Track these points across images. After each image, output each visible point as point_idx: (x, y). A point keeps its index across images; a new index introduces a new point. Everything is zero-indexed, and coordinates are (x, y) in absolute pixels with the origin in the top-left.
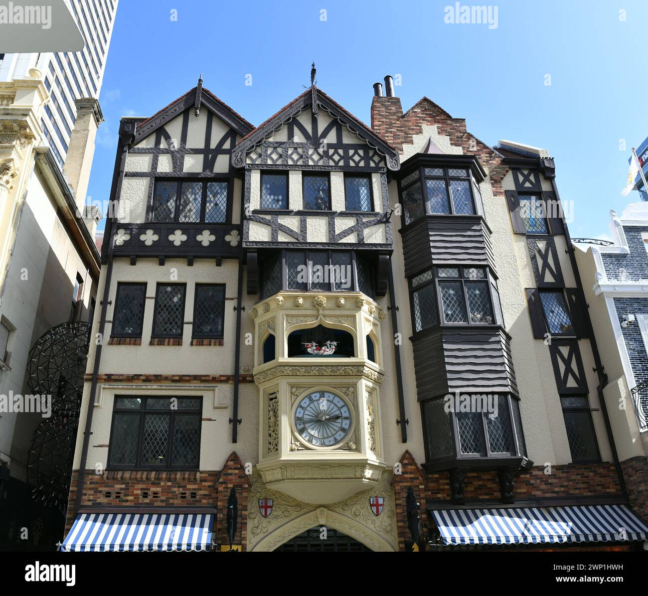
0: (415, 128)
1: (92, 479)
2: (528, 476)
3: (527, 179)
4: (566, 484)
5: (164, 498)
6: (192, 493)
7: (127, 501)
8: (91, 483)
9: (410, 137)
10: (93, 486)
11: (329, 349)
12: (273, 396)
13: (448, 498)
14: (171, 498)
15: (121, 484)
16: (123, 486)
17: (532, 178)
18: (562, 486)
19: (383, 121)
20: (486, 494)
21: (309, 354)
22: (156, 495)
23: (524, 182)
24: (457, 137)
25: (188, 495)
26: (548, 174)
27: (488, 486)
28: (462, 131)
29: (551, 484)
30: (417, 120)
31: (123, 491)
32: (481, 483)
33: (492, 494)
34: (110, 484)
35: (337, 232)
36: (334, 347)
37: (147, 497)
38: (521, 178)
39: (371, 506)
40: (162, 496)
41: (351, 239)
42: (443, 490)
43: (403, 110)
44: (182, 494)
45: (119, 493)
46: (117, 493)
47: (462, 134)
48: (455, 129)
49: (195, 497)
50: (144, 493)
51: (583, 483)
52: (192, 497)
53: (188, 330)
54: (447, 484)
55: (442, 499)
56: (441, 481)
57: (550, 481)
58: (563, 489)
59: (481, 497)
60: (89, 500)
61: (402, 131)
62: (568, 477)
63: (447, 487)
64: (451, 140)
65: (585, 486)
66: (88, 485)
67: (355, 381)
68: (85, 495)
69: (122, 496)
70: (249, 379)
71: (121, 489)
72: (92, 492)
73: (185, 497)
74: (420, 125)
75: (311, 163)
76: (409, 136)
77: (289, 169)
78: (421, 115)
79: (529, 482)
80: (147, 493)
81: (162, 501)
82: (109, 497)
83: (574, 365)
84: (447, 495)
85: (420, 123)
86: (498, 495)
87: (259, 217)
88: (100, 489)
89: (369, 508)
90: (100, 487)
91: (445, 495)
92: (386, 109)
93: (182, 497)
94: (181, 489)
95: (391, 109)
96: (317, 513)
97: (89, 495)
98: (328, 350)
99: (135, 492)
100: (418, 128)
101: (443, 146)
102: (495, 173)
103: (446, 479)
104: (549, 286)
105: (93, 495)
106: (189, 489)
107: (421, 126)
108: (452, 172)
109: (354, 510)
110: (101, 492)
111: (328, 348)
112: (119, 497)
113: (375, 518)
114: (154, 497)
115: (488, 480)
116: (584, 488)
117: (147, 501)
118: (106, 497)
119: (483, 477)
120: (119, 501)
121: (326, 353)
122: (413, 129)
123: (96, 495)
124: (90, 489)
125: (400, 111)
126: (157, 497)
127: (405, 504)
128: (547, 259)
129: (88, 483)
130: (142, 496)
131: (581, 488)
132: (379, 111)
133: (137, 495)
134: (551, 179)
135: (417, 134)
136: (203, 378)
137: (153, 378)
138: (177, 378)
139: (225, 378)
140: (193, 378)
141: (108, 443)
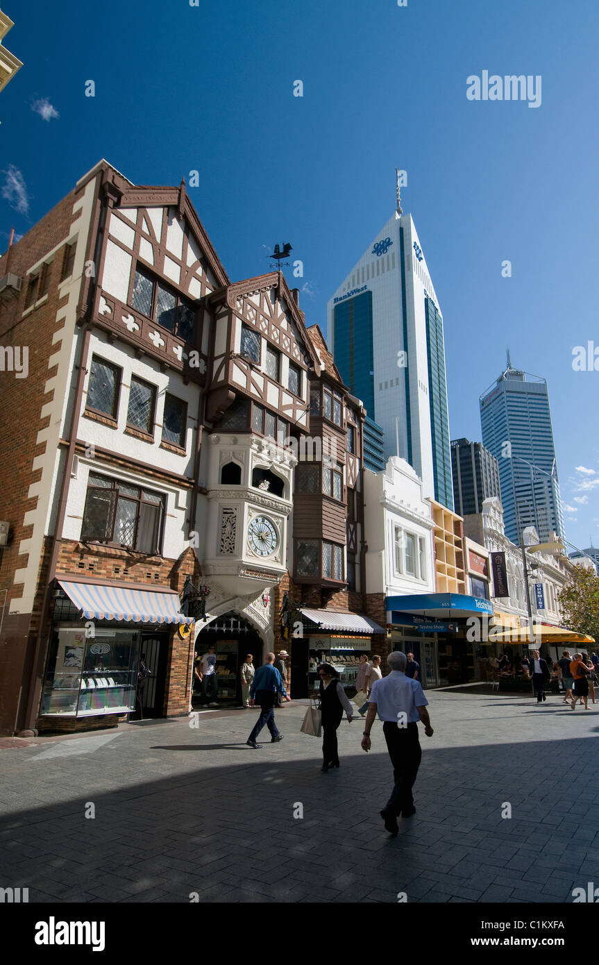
1: (65, 548)
5: (133, 575)
6: (156, 575)
7: (100, 574)
8: (63, 552)
10: (66, 555)
12: (228, 511)
14: (139, 577)
15: (95, 557)
16: (97, 560)
20: (315, 602)
22: (126, 572)
25: (153, 576)
27: (317, 597)
31: (96, 564)
33: (318, 602)
37: (118, 572)
40: (131, 573)
44: (148, 574)
45: (93, 565)
46: (90, 565)
49: (158, 578)
50: (116, 569)
52: (155, 578)
53: (158, 431)
54: (300, 592)
56: (298, 590)
60: (62, 568)
66: (61, 554)
68: (58, 562)
69: (95, 568)
70: (205, 492)
71: (94, 562)
72: (65, 561)
73: (150, 577)
80: (118, 569)
81: (131, 578)
82: (83, 567)
83: (354, 537)
88: (73, 559)
89: (262, 601)
90: (74, 557)
93: (148, 577)
94: (147, 570)
96: (236, 601)
97: (62, 563)
99: (108, 567)
104: (350, 487)
105: (66, 563)
106: (153, 571)
110: (74, 561)
112: (92, 569)
113: (264, 608)
114: (124, 573)
117: (118, 576)
118: (80, 567)
120: (93, 573)
123: (70, 564)
124: (64, 557)
126: (127, 574)
128: (352, 470)
129: (61, 551)
130: (113, 571)
133: (109, 569)
136: (172, 480)
137: (131, 465)
138: (151, 472)
139: (188, 485)
140: (163, 477)
141: (82, 516)
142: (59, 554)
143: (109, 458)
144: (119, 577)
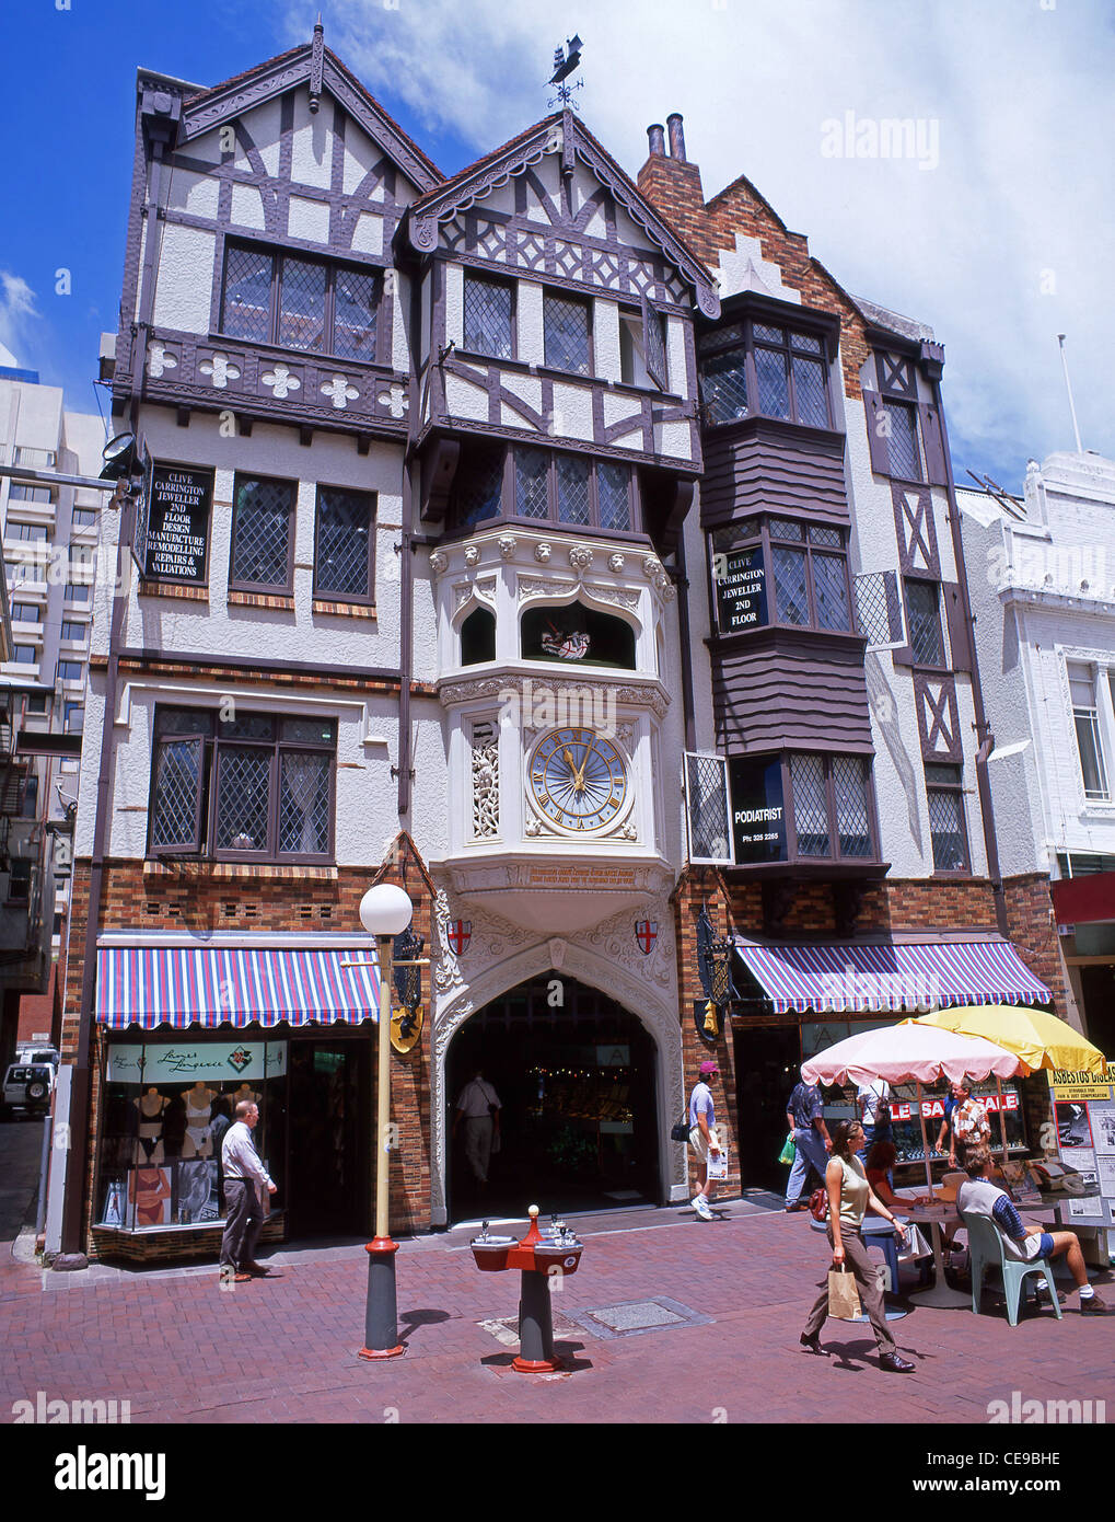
0: (724, 235)
1: (119, 877)
2: (875, 893)
3: (896, 375)
4: (925, 908)
5: (268, 917)
6: (323, 909)
7: (193, 922)
8: (115, 885)
9: (714, 252)
10: (120, 890)
11: (578, 646)
12: (483, 729)
13: (758, 927)
14: (284, 918)
15: (181, 887)
16: (185, 892)
17: (904, 373)
18: (921, 912)
19: (670, 209)
20: (814, 922)
21: (548, 654)
22: (252, 911)
23: (891, 380)
24: (794, 271)
25: (315, 911)
26: (931, 373)
27: (819, 908)
28: (801, 261)
29: (906, 908)
30: (727, 219)
31: (185, 903)
32: (807, 902)
33: (823, 922)
34: (156, 888)
35: (608, 423)
36: (585, 645)
37: (234, 915)
38: (888, 372)
39: (637, 937)
40: (264, 912)
41: (634, 442)
42: (752, 912)
43: (704, 193)
44: (304, 909)
45: (177, 906)
46: (172, 906)
47: (801, 266)
48: (790, 253)
49: (328, 916)
50: (229, 907)
51: (949, 908)
52: (323, 915)
53: (303, 582)
54: (757, 903)
55: (749, 927)
56: (748, 898)
57: (904, 903)
58: (921, 917)
59: (806, 926)
60: (117, 920)
61: (700, 235)
62: (929, 898)
63: (757, 908)
64: (783, 272)
65: (951, 912)
66: (113, 890)
67: (635, 713)
68: (108, 908)
69: (182, 911)
70: (429, 692)
71: (181, 898)
72: (121, 903)
73: (309, 915)
74: (732, 231)
75: (560, 272)
76: (713, 249)
77: (519, 275)
78: (735, 212)
79: (876, 903)
80: (234, 907)
81: (265, 923)
82: (157, 913)
83: (946, 717)
84: (758, 922)
85: (734, 228)
86: (830, 923)
87: (465, 368)
88: (135, 897)
89: (635, 940)
90: (135, 893)
91: (754, 921)
92: (675, 185)
93: (303, 916)
94: (301, 901)
95: (683, 187)
96: (549, 948)
97: (116, 909)
98: (575, 649)
99: (210, 904)
100: (730, 236)
101: (772, 284)
102: (850, 353)
103: (757, 893)
104: (919, 576)
105: (123, 909)
106: (317, 901)
107: (733, 234)
108: (799, 342)
109: (609, 943)
110: (138, 903)
111: (574, 646)
112: (177, 913)
113: (642, 957)
114: (248, 914)
115: (817, 898)
116: (950, 917)
117: (235, 922)
118: (150, 912)
119: (812, 893)
120: (178, 922)
121: (571, 655)
122: (721, 237)
123: (129, 909)
124: (117, 897)
125: (698, 195)
126: (254, 914)
127: (695, 935)
128: (919, 527)
129: (111, 884)
130: (223, 913)
131: (945, 917)
132: (663, 185)
133: (213, 909)
134: (933, 383)
135: (727, 248)
136: (340, 682)
137: (240, 674)
138: (288, 678)
139: (383, 685)
140: (319, 680)
141: (147, 805)
142: (109, 891)
143: (191, 669)
144: (237, 923)
